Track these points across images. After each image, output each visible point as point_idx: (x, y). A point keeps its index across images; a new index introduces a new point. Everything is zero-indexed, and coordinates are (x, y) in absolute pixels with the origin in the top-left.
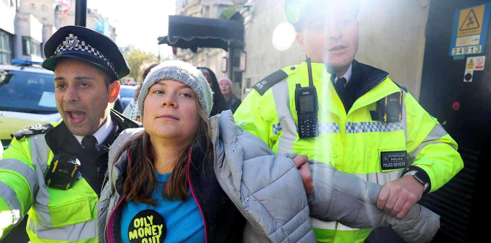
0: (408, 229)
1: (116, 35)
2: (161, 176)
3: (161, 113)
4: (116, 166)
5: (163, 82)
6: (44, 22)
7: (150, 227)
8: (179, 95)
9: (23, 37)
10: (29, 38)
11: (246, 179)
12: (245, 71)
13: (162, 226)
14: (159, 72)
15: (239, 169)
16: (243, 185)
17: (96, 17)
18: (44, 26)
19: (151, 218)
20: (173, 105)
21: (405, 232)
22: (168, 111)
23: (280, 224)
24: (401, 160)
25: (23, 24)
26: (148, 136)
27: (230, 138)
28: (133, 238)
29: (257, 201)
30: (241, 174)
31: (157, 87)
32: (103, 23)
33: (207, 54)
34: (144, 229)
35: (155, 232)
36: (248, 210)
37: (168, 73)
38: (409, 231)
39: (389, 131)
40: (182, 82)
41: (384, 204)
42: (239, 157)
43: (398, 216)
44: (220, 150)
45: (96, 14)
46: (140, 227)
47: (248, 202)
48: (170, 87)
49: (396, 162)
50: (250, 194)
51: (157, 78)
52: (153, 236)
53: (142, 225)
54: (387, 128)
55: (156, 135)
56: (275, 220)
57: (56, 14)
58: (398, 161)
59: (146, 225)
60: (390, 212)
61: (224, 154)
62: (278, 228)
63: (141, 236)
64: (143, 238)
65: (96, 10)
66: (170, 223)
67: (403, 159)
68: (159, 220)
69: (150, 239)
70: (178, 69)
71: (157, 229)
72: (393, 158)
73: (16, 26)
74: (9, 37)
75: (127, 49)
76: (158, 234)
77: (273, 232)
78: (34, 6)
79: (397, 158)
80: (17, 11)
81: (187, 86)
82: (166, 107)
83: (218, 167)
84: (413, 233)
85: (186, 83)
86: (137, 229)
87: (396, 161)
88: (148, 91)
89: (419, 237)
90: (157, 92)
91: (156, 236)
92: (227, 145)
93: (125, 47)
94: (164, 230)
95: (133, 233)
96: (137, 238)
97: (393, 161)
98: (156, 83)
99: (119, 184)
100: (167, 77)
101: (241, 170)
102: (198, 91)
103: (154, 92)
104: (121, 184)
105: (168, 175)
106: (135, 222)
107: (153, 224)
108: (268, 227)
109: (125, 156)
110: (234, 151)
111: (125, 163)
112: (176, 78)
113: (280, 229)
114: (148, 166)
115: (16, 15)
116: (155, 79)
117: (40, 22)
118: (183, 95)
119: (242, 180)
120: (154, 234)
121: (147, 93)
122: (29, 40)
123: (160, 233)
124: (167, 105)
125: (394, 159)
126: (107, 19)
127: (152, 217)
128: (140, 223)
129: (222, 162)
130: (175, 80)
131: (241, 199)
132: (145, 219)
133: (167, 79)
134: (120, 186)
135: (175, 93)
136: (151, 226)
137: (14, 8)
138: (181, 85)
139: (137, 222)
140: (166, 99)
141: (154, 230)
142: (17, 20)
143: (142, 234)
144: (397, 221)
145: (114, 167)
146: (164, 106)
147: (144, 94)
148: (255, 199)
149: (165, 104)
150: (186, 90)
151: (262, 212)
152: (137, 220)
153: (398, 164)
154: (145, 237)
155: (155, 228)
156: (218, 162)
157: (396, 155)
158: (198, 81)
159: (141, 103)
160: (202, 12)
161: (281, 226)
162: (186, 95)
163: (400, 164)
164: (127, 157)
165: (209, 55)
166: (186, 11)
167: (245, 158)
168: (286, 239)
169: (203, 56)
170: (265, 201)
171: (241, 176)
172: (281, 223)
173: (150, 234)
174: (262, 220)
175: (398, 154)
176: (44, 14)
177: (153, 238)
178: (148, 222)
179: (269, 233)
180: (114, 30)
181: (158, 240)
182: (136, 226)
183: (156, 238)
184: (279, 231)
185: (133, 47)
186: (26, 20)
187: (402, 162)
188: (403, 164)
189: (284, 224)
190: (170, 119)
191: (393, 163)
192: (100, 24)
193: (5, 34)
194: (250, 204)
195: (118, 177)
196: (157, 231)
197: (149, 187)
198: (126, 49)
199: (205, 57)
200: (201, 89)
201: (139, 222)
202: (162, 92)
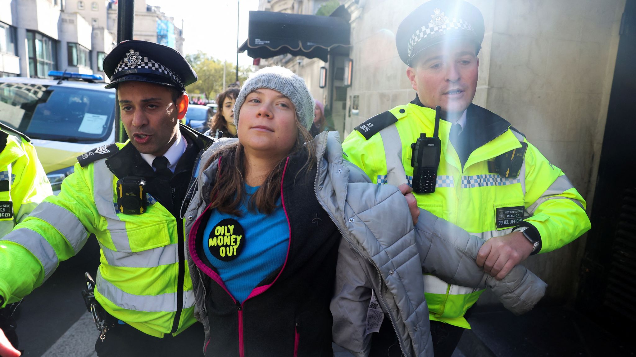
0: (508, 292)
1: (184, 40)
2: (250, 188)
3: (256, 123)
4: (205, 173)
5: (259, 90)
6: (94, 23)
7: (229, 237)
8: (276, 105)
9: (68, 43)
10: (76, 44)
11: (351, 199)
12: (350, 86)
13: (241, 236)
14: (256, 80)
15: (344, 189)
16: (348, 206)
17: (157, 17)
18: (93, 29)
19: (231, 228)
20: (268, 116)
21: (505, 296)
22: (263, 121)
23: (384, 247)
24: (518, 217)
25: (68, 27)
26: (242, 148)
27: (336, 158)
28: (212, 246)
29: (361, 222)
30: (346, 194)
31: (254, 96)
32: (166, 24)
33: (300, 63)
34: (224, 237)
35: (234, 242)
36: (352, 231)
37: (266, 81)
38: (510, 295)
39: (504, 184)
40: (279, 92)
41: (483, 260)
42: (345, 177)
43: (499, 275)
44: (323, 167)
45: (158, 12)
46: (220, 235)
47: (352, 222)
48: (268, 96)
49: (512, 219)
50: (354, 214)
51: (253, 86)
52: (231, 246)
53: (222, 234)
54: (502, 181)
55: (249, 146)
56: (379, 242)
57: (108, 13)
58: (514, 217)
59: (227, 234)
60: (491, 270)
61: (328, 172)
62: (382, 250)
63: (220, 244)
64: (221, 246)
65: (158, 7)
66: (249, 235)
67: (519, 215)
68: (239, 230)
69: (228, 248)
70: (276, 78)
71: (236, 239)
72: (509, 214)
73: (61, 30)
74: (52, 44)
75: (197, 58)
76: (236, 245)
77: (377, 254)
78: (83, 4)
79: (514, 214)
80: (62, 11)
81: (284, 96)
82: (261, 118)
83: (319, 185)
84: (513, 297)
85: (283, 93)
86: (217, 237)
87: (512, 217)
88: (244, 99)
89: (519, 302)
90: (254, 101)
91: (234, 247)
92: (333, 164)
93: (194, 55)
94: (243, 241)
95: (213, 240)
96: (215, 245)
97: (509, 217)
98: (253, 91)
99: (206, 193)
100: (264, 86)
101: (346, 190)
102: (296, 102)
103: (251, 101)
104: (208, 192)
105: (258, 189)
106: (216, 229)
107: (233, 234)
108: (371, 250)
109: (216, 164)
110: (340, 171)
111: (214, 171)
112: (273, 87)
113: (383, 252)
114: (238, 177)
115: (60, 15)
116: (251, 87)
117: (89, 24)
118: (280, 105)
119: (346, 200)
120: (232, 244)
121: (243, 101)
122: (76, 47)
123: (238, 243)
124: (261, 115)
125: (511, 216)
126: (172, 18)
127: (233, 226)
128: (221, 232)
129: (323, 179)
130: (273, 90)
131: (345, 219)
132: (226, 227)
133: (264, 88)
134: (207, 194)
135: (272, 103)
136: (231, 235)
137: (59, 7)
138: (278, 94)
139: (218, 230)
140: (262, 108)
141: (233, 240)
142: (62, 22)
143: (221, 242)
144: (497, 282)
145: (203, 173)
146: (259, 116)
147: (241, 102)
148: (359, 220)
149: (260, 114)
150: (283, 101)
151: (366, 233)
152: (219, 228)
153: (515, 221)
154: (223, 245)
155: (234, 238)
156: (319, 179)
157: (513, 211)
158: (297, 91)
159: (237, 112)
160: (293, 7)
161: (385, 248)
162: (283, 105)
163: (517, 220)
164: (217, 165)
165: (301, 64)
166: (272, 7)
167: (351, 179)
168: (390, 261)
169: (293, 66)
170: (370, 222)
171: (346, 196)
172: (385, 245)
173: (229, 244)
174: (366, 241)
175: (514, 211)
176: (94, 14)
177: (231, 248)
178: (229, 231)
179: (372, 254)
180: (180, 33)
181: (235, 250)
182: (216, 234)
183: (233, 249)
184: (382, 253)
185: (204, 54)
186: (72, 22)
187: (518, 219)
188: (519, 221)
189: (388, 247)
190: (264, 130)
191: (509, 220)
192: (163, 25)
193: (47, 39)
194: (354, 224)
195: (205, 184)
196: (235, 242)
197: (235, 199)
198: (195, 57)
199: (297, 67)
200: (300, 100)
201: (220, 230)
202: (258, 101)
